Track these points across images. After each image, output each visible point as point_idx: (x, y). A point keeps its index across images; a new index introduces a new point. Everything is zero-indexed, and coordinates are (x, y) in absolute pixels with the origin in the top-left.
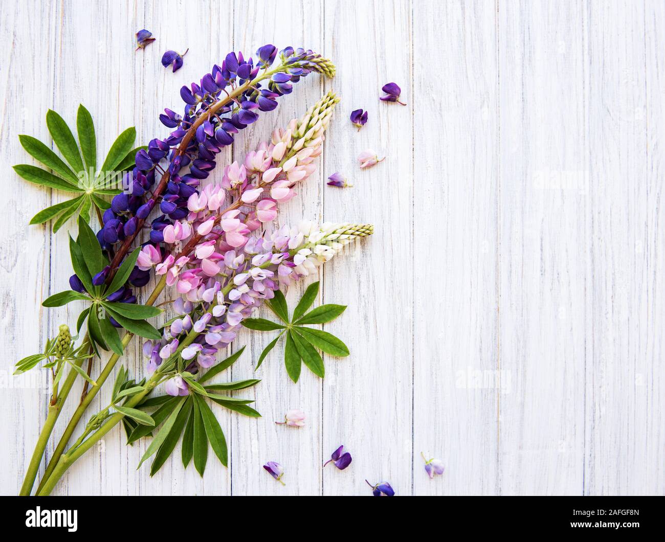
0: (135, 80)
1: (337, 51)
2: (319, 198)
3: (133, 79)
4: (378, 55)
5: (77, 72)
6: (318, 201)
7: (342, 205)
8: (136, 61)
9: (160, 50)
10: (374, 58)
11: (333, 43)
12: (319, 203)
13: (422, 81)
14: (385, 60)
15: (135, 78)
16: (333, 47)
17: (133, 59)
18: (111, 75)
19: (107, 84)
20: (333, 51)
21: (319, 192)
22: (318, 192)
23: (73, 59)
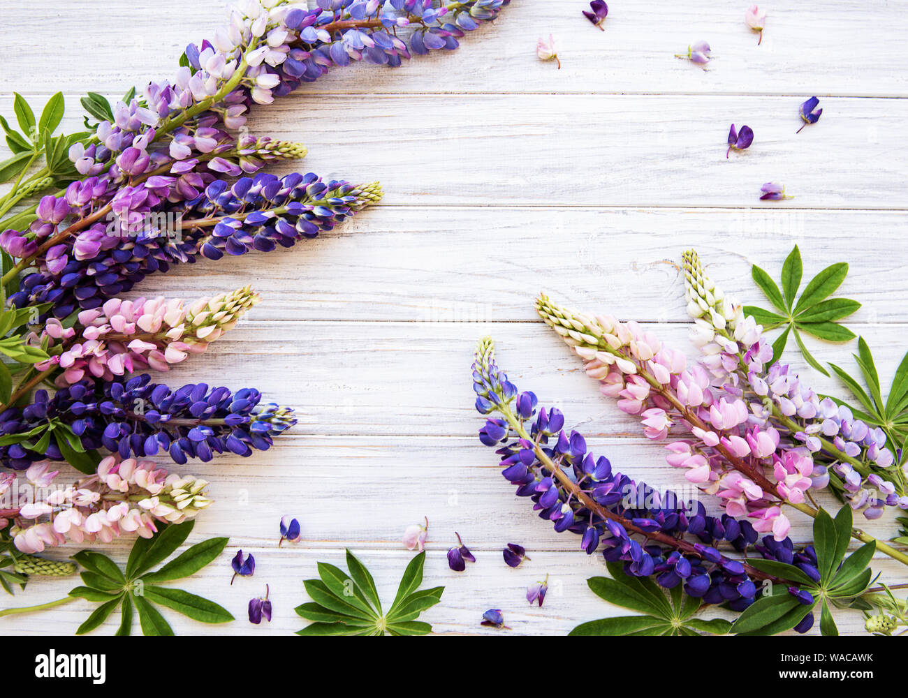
0: (469, 447)
1: (430, 189)
2: (618, 212)
3: (467, 449)
4: (434, 137)
5: (457, 521)
6: (621, 213)
7: (625, 184)
8: (443, 445)
9: (429, 415)
10: (440, 142)
11: (420, 194)
12: (623, 212)
13: (466, 82)
14: (441, 129)
15: (465, 447)
16: (424, 194)
17: (441, 450)
18: (461, 478)
19: (473, 482)
20: (431, 194)
21: (610, 212)
22: (608, 214)
23: (440, 527)
